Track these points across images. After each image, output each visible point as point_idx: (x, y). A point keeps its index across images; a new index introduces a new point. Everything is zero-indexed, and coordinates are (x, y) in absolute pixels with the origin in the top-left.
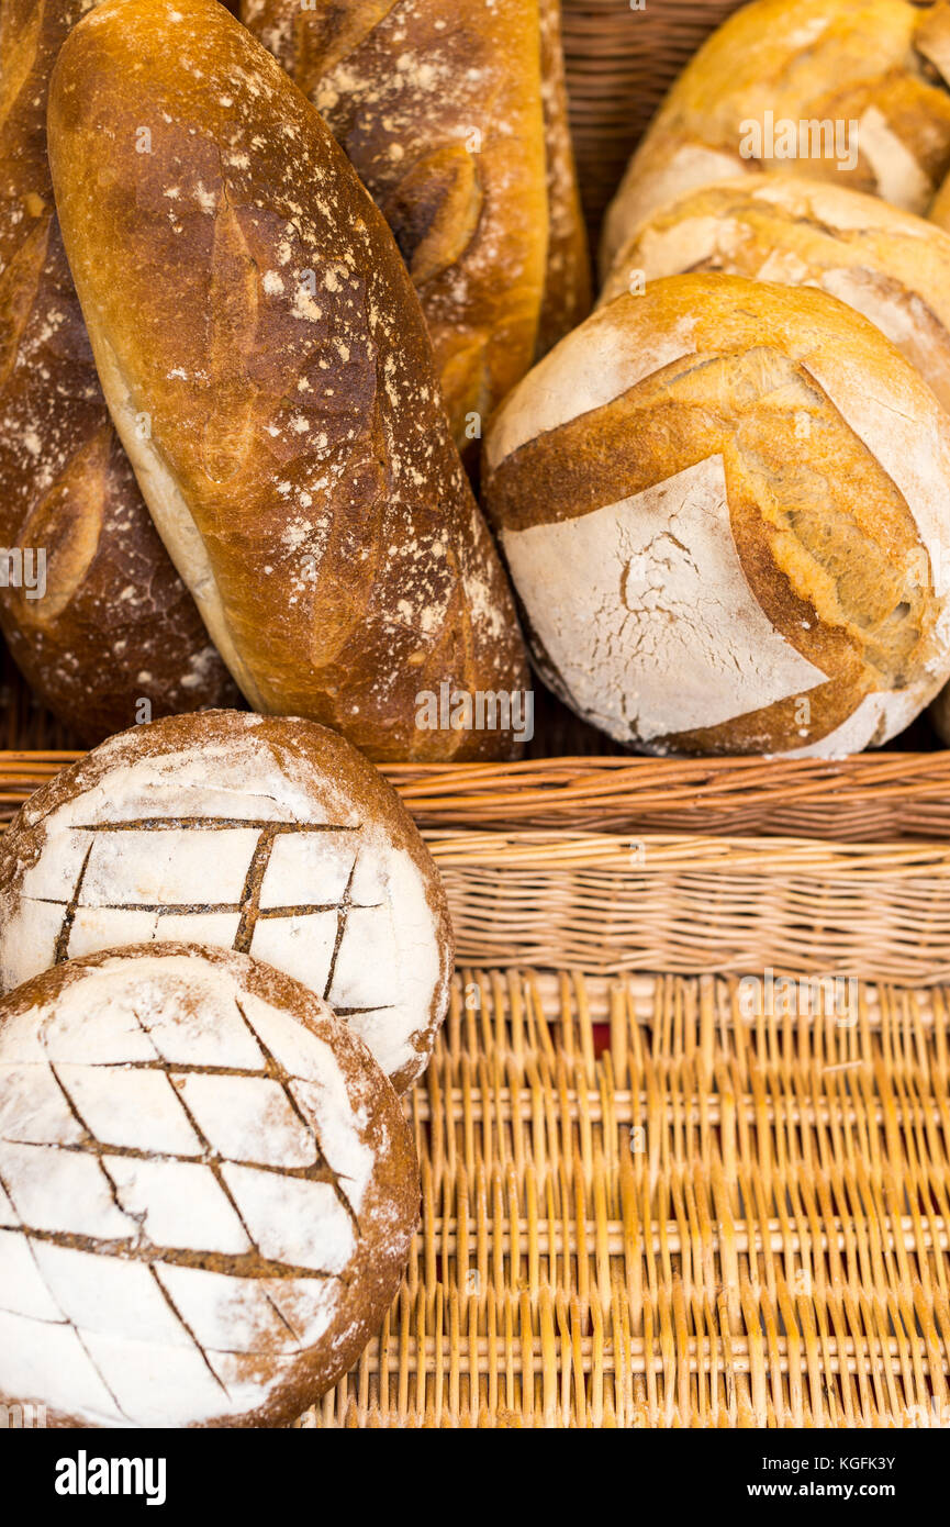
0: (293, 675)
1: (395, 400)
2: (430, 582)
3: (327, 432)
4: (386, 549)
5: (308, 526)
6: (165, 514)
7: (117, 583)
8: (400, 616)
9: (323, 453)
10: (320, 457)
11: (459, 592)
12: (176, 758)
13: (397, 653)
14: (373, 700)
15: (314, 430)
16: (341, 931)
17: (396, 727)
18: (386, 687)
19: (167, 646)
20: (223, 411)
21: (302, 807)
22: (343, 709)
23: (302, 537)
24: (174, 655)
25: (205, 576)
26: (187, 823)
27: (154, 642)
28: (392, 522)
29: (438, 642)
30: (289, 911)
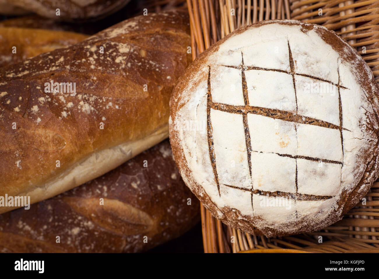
0: (155, 106)
1: (26, 72)
2: (108, 51)
3: (38, 98)
4: (92, 70)
5: (82, 103)
6: (93, 170)
7: (130, 190)
8: (123, 62)
9: (47, 99)
10: (50, 100)
11: (114, 39)
12: (186, 151)
13: (140, 61)
14: (164, 71)
15: (37, 103)
16: (254, 68)
17: (176, 60)
18: (157, 66)
19: (159, 167)
20: (33, 143)
21: (201, 93)
22: (169, 83)
23: (87, 105)
24: (163, 164)
25: (119, 150)
26: (211, 143)
27: (157, 173)
28: (80, 68)
29: (135, 45)
30: (245, 92)
